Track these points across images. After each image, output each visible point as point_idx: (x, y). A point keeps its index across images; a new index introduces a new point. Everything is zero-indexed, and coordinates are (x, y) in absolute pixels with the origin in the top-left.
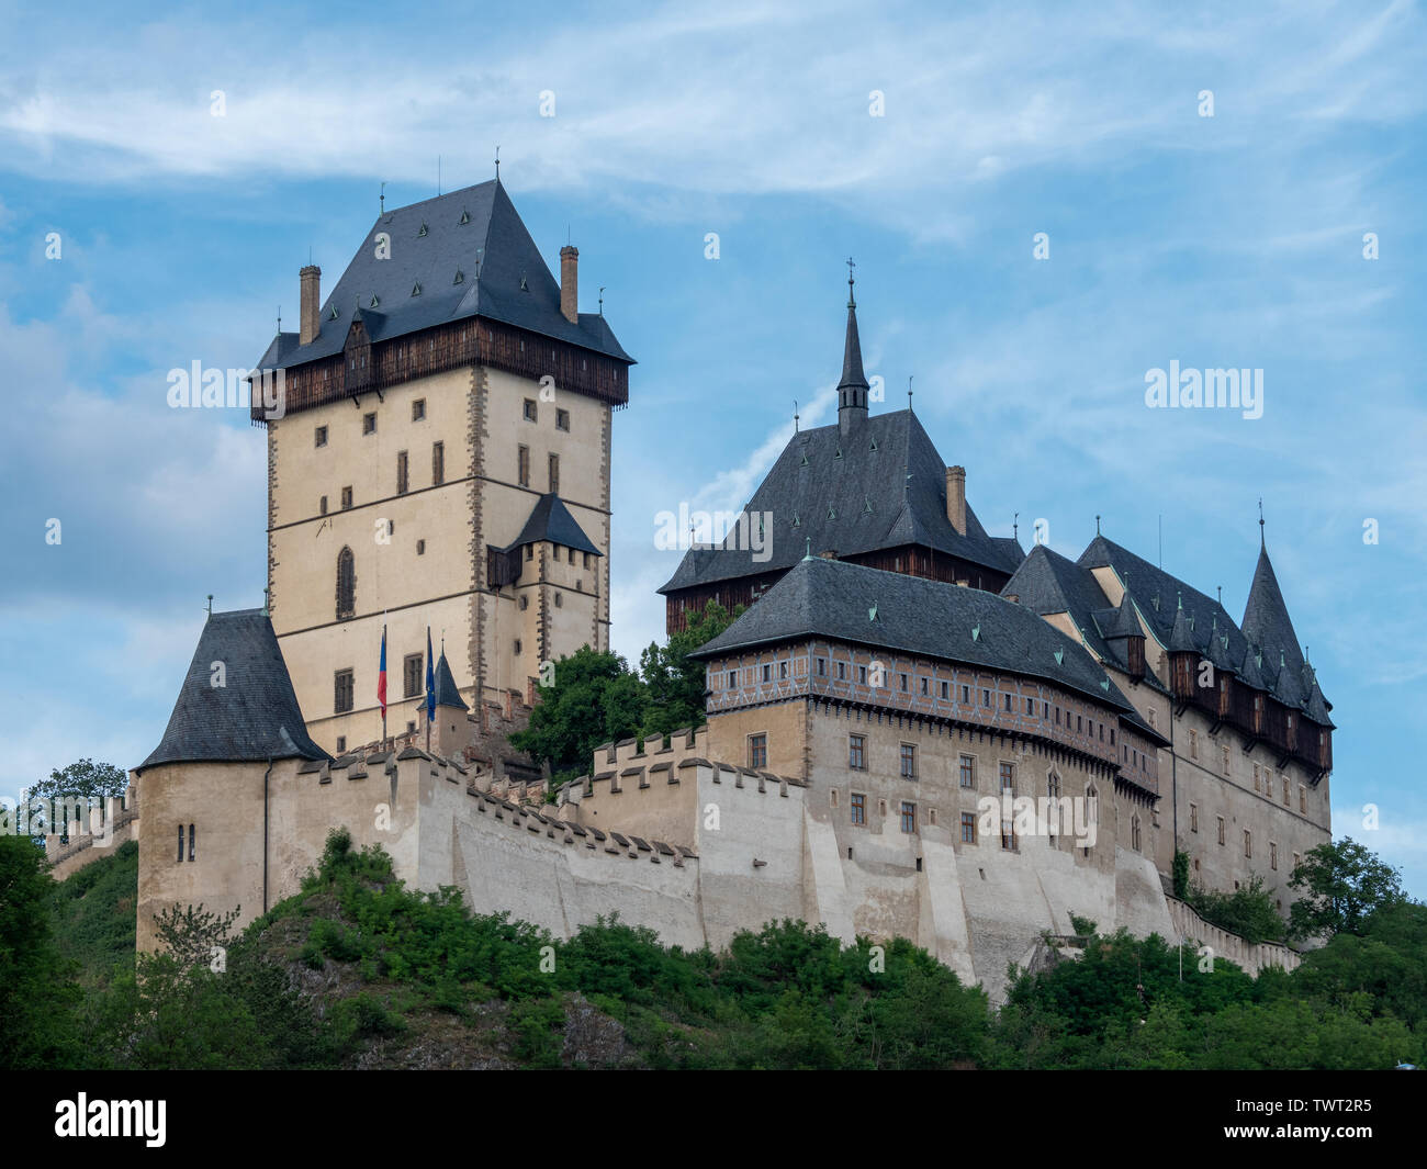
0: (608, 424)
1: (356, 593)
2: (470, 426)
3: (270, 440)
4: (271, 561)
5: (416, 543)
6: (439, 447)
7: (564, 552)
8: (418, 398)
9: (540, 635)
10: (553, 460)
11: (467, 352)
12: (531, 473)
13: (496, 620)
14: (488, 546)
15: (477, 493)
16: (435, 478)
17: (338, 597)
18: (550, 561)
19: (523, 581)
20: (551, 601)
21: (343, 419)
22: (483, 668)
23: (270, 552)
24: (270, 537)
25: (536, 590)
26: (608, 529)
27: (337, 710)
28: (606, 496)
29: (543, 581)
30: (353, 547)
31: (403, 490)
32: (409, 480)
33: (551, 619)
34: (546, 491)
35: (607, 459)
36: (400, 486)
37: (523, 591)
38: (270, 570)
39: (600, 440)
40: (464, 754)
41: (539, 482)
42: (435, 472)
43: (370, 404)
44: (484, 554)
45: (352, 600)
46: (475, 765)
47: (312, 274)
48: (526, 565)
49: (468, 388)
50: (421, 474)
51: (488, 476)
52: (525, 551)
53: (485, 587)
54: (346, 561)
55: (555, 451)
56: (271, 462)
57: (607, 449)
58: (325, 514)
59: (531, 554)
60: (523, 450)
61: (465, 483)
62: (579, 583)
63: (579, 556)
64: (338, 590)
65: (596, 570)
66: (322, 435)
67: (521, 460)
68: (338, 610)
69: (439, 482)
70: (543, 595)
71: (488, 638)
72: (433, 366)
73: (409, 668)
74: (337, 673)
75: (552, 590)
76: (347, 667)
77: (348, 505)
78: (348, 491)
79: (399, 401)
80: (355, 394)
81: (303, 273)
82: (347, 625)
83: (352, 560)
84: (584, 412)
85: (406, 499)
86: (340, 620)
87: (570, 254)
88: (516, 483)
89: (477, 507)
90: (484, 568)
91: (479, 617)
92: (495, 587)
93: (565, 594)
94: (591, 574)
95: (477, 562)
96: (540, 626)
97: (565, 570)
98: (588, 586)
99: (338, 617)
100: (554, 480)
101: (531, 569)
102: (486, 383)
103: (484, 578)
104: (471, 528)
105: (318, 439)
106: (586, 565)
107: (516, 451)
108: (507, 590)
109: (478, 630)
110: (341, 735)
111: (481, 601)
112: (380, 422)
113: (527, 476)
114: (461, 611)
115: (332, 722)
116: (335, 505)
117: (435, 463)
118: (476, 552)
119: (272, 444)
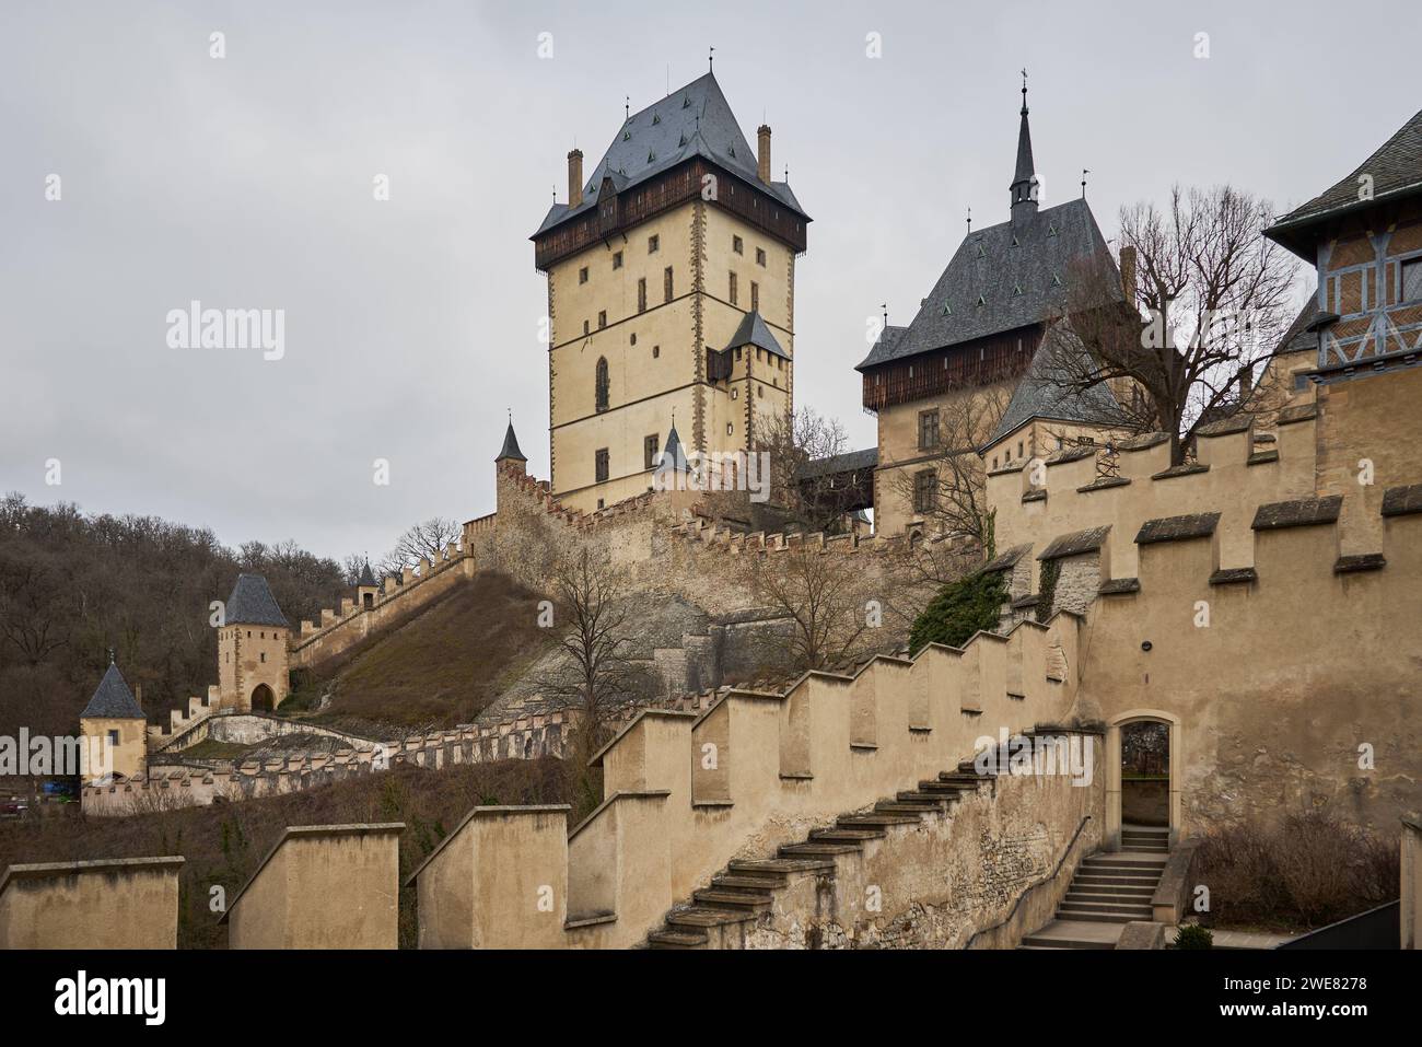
0: (792, 265)
1: (610, 391)
2: (693, 251)
3: (549, 283)
4: (551, 372)
5: (652, 349)
6: (669, 271)
7: (764, 355)
8: (652, 235)
9: (747, 419)
10: (754, 286)
11: (690, 189)
12: (738, 294)
13: (714, 406)
14: (707, 348)
15: (698, 304)
16: (666, 296)
17: (597, 395)
18: (754, 360)
19: (734, 377)
20: (755, 392)
21: (599, 261)
22: (704, 444)
23: (551, 366)
24: (551, 355)
25: (744, 383)
26: (792, 345)
27: (598, 480)
28: (791, 320)
29: (749, 376)
30: (606, 356)
31: (643, 310)
32: (647, 301)
33: (754, 406)
34: (749, 310)
35: (791, 293)
36: (640, 306)
37: (733, 385)
38: (551, 379)
39: (787, 278)
40: (692, 510)
41: (744, 302)
42: (666, 291)
43: (617, 247)
44: (704, 354)
45: (607, 397)
46: (701, 519)
47: (575, 157)
48: (736, 365)
49: (691, 220)
50: (655, 295)
51: (707, 292)
52: (735, 354)
53: (705, 380)
54: (602, 365)
55: (756, 281)
56: (550, 299)
57: (791, 286)
58: (587, 334)
59: (739, 356)
60: (733, 276)
61: (688, 298)
62: (775, 380)
63: (775, 360)
64: (597, 390)
65: (787, 371)
66: (584, 274)
67: (731, 283)
68: (597, 405)
69: (669, 300)
70: (749, 387)
71: (707, 420)
72: (663, 205)
73: (648, 446)
74: (597, 452)
75: (755, 385)
76: (603, 447)
77: (603, 326)
78: (603, 314)
79: (640, 239)
80: (606, 239)
81: (570, 156)
82: (604, 416)
83: (606, 368)
84: (774, 253)
85: (646, 315)
86: (599, 413)
87: (764, 132)
88: (728, 301)
89: (698, 316)
90: (704, 365)
91: (700, 404)
92: (713, 381)
93: (765, 387)
94: (783, 374)
95: (699, 360)
96: (747, 412)
97: (764, 370)
98: (781, 384)
99: (597, 410)
100: (755, 303)
101: (739, 368)
102: (705, 217)
103: (704, 373)
104: (695, 332)
105: (581, 278)
106: (780, 367)
107: (728, 276)
108: (722, 384)
109: (700, 414)
110: (600, 498)
111: (702, 391)
112: (625, 258)
113: (736, 297)
114: (686, 400)
115: (594, 489)
116: (594, 327)
117: (666, 284)
118: (698, 352)
119: (551, 285)
